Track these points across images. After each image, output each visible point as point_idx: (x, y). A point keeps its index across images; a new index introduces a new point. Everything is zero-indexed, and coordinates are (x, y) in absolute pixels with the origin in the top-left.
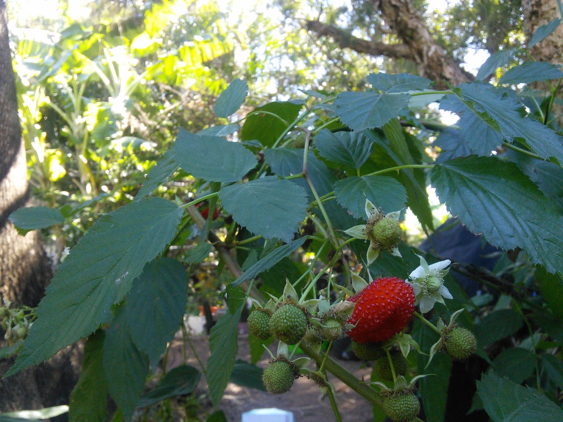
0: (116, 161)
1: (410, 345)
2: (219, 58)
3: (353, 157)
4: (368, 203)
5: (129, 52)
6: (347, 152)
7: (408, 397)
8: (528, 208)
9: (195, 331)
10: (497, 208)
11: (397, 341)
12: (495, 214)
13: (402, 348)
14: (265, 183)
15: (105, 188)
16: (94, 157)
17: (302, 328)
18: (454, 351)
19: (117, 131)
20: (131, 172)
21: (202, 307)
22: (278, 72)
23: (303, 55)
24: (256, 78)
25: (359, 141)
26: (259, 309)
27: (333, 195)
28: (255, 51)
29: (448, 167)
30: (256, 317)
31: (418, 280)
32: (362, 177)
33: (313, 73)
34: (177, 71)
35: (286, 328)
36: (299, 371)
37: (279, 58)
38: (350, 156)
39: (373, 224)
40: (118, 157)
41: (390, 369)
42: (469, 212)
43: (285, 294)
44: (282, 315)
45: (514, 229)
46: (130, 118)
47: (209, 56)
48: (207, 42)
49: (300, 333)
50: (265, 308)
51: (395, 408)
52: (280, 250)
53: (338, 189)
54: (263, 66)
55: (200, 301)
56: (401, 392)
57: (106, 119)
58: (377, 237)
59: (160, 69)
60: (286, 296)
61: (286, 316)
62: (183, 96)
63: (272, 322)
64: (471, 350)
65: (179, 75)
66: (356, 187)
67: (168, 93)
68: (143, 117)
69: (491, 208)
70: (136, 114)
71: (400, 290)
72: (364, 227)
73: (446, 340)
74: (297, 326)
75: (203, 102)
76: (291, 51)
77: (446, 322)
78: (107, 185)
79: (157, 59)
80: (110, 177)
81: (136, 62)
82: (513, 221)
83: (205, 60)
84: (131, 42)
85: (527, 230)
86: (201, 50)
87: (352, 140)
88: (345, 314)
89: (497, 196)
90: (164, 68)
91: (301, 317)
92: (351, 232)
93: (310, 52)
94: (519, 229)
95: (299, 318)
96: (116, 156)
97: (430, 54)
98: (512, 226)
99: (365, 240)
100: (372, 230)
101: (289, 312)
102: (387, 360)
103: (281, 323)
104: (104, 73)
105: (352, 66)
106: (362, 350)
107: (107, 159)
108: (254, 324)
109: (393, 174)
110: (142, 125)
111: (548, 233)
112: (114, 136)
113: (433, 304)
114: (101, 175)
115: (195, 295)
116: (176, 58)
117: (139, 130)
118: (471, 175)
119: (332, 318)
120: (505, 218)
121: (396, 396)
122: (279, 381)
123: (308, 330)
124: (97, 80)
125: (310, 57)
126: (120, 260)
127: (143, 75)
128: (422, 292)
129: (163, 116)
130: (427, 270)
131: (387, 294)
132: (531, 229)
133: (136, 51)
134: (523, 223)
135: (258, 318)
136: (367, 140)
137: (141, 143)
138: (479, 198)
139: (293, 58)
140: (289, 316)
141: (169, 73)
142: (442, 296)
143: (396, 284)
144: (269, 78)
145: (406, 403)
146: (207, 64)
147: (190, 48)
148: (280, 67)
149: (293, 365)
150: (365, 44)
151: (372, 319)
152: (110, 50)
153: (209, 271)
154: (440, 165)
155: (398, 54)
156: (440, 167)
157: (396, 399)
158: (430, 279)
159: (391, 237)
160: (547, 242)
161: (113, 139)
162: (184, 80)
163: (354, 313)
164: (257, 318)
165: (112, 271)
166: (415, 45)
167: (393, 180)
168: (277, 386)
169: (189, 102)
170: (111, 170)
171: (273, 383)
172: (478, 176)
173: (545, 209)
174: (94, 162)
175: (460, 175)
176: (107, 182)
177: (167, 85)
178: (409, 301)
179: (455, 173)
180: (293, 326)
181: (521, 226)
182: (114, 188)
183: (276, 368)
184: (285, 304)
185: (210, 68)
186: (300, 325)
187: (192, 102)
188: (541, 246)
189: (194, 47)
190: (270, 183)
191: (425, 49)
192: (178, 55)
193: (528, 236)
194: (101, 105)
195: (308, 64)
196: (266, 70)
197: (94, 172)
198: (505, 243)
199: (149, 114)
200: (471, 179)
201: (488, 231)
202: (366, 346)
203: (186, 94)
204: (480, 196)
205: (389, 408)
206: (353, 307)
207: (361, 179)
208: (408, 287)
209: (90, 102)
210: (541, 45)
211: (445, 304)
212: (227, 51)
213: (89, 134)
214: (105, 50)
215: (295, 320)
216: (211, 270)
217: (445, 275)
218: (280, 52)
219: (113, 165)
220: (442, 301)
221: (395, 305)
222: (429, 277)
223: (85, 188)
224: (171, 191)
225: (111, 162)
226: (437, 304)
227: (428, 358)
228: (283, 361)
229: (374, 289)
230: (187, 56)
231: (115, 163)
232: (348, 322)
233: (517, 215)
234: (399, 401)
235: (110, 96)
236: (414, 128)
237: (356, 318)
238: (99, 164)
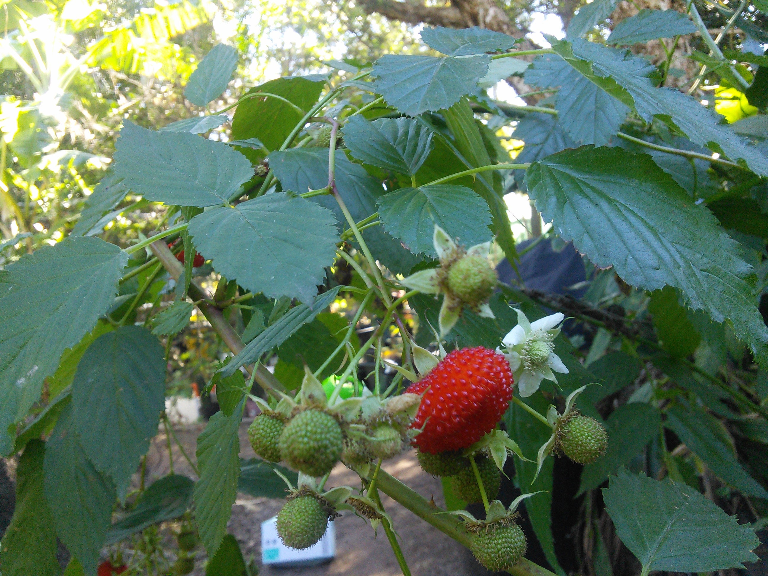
0: (53, 187)
1: (507, 448)
2: (194, 30)
3: (404, 157)
4: (439, 233)
5: (59, 25)
6: (394, 150)
7: (508, 531)
8: (674, 223)
9: (187, 418)
10: (632, 226)
11: (487, 443)
12: (629, 235)
13: (494, 455)
14: (267, 205)
15: (38, 227)
16: (18, 181)
17: (335, 449)
18: (574, 454)
19: (49, 143)
20: (76, 201)
21: (195, 385)
22: (280, 51)
23: (313, 25)
24: (249, 61)
25: (411, 132)
26: (266, 413)
27: (377, 219)
28: (246, 21)
29: (550, 165)
30: (262, 427)
31: (515, 348)
32: (420, 188)
33: (330, 51)
34: (133, 51)
35: (308, 451)
36: (335, 508)
37: (280, 30)
38: (400, 156)
39: (448, 267)
40: (55, 181)
41: (477, 485)
42: (588, 234)
43: (304, 393)
44: (301, 430)
45: (659, 257)
46: (68, 122)
47: (177, 29)
48: (175, 8)
49: (332, 457)
50: (276, 411)
51: (489, 551)
52: (297, 312)
53: (384, 209)
54: (258, 43)
55: (192, 377)
56: (497, 524)
57: (32, 125)
58: (455, 289)
59: (107, 50)
60: (307, 395)
61: (307, 431)
62: (145, 88)
63: (285, 442)
64: (600, 450)
65: (136, 57)
66: (411, 204)
67: (123, 84)
68: (87, 121)
69: (623, 226)
70: (78, 116)
71: (490, 368)
72: (432, 272)
73: (561, 437)
74: (326, 447)
75: (175, 96)
76: (296, 20)
77: (561, 409)
78: (41, 222)
79: (102, 34)
80: (45, 210)
81: (71, 40)
82: (655, 244)
83: (174, 34)
84: (59, 9)
85: (677, 257)
86: (166, 19)
87: (401, 132)
88: (404, 415)
89: (628, 206)
90: (114, 48)
91: (333, 431)
92: (413, 281)
93: (324, 22)
94: (666, 256)
95: (329, 432)
96: (51, 179)
97: (488, 19)
98: (655, 252)
99: (434, 295)
100: (446, 278)
101: (312, 424)
102: (472, 471)
103: (300, 443)
104: (21, 56)
105: (382, 39)
106: (433, 461)
107: (38, 184)
108: (257, 439)
109: (467, 181)
110: (88, 131)
111: (705, 260)
112: (45, 150)
113: (539, 383)
114: (31, 208)
115: (184, 370)
116: (131, 33)
117: (84, 139)
118: (587, 176)
119: (385, 424)
120: (645, 241)
121: (489, 532)
122: (303, 529)
123: (345, 448)
124: (13, 67)
125: (324, 28)
126: (24, 346)
127: (83, 58)
128: (522, 367)
129: (118, 118)
130: (528, 331)
131: (471, 376)
132: (682, 256)
133: (68, 22)
134: (669, 246)
135: (266, 428)
136: (423, 130)
137: (87, 159)
138: (602, 211)
139: (299, 30)
140: (311, 432)
141: (121, 54)
142: (551, 369)
143: (482, 358)
144: (268, 59)
145: (506, 542)
146: (178, 40)
147: (151, 17)
148: (283, 44)
149: (325, 501)
150: (399, 8)
151: (448, 419)
152: (29, 22)
153: (201, 335)
154: (539, 162)
155: (445, 21)
156: (539, 165)
157: (490, 536)
158: (534, 344)
159: (480, 288)
160: (706, 273)
161: (45, 154)
162: (145, 64)
163: (420, 409)
164: (263, 429)
165: (10, 365)
166: (467, 7)
167: (468, 190)
168: (300, 539)
169: (155, 96)
170: (46, 199)
171: (292, 534)
172: (597, 178)
173: (697, 223)
174: (20, 189)
175: (569, 176)
176: (41, 217)
177: (119, 72)
178: (504, 383)
179: (563, 174)
180: (319, 448)
181: (668, 251)
182: (53, 225)
183: (297, 508)
184: (305, 409)
185: (181, 45)
186: (332, 444)
187: (159, 96)
188: (698, 282)
189: (156, 15)
190: (275, 205)
191: (481, 12)
192: (134, 28)
193: (679, 267)
194: (23, 105)
195: (321, 38)
196: (263, 49)
197: (20, 204)
198: (647, 280)
199: (96, 116)
200: (587, 181)
201: (620, 262)
202: (438, 456)
203: (150, 84)
204: (603, 207)
205: (480, 550)
206: (418, 403)
207: (419, 191)
208: (502, 361)
209: (4, 100)
210: (629, 6)
211: (557, 382)
212: (205, 20)
213: (8, 149)
214: (21, 22)
215: (323, 436)
216: (203, 333)
217: (555, 337)
218: (281, 22)
219: (49, 192)
220: (552, 378)
221: (482, 393)
222: (533, 341)
223: (9, 229)
224: (136, 225)
225: (45, 188)
226: (545, 383)
227: (536, 466)
228: (308, 495)
229: (449, 370)
230: (145, 28)
231: (52, 190)
232: (411, 427)
233: (659, 235)
234: (496, 539)
235: (35, 91)
236: (486, 115)
237: (422, 417)
238: (28, 193)
